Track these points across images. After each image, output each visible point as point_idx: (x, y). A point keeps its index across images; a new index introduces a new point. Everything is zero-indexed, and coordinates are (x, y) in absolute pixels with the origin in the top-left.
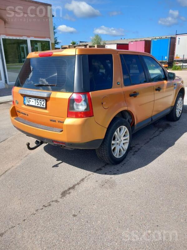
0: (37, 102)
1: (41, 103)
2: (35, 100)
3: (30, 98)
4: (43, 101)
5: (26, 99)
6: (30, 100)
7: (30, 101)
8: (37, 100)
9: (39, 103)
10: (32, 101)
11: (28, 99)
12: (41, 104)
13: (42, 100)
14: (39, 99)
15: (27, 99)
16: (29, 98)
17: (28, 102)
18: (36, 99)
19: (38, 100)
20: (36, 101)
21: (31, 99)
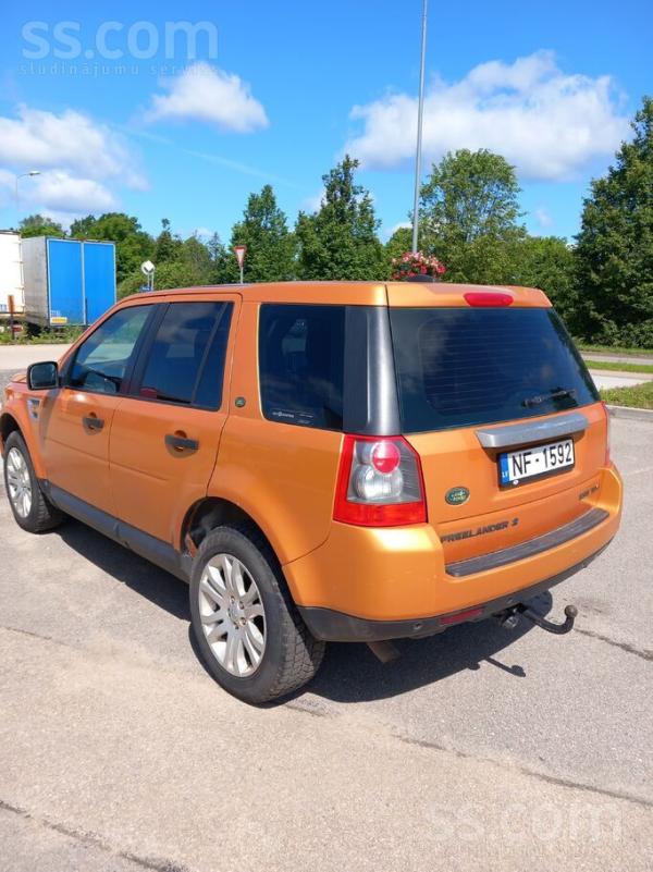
0: (552, 455)
1: (561, 455)
2: (545, 452)
3: (525, 455)
4: (568, 444)
5: (510, 461)
6: (528, 458)
7: (529, 462)
8: (551, 448)
9: (558, 458)
10: (533, 461)
11: (518, 459)
12: (561, 458)
13: (563, 443)
14: (557, 445)
15: (515, 461)
16: (522, 452)
17: (520, 469)
18: (548, 447)
19: (554, 448)
20: (548, 452)
21: (530, 453)
